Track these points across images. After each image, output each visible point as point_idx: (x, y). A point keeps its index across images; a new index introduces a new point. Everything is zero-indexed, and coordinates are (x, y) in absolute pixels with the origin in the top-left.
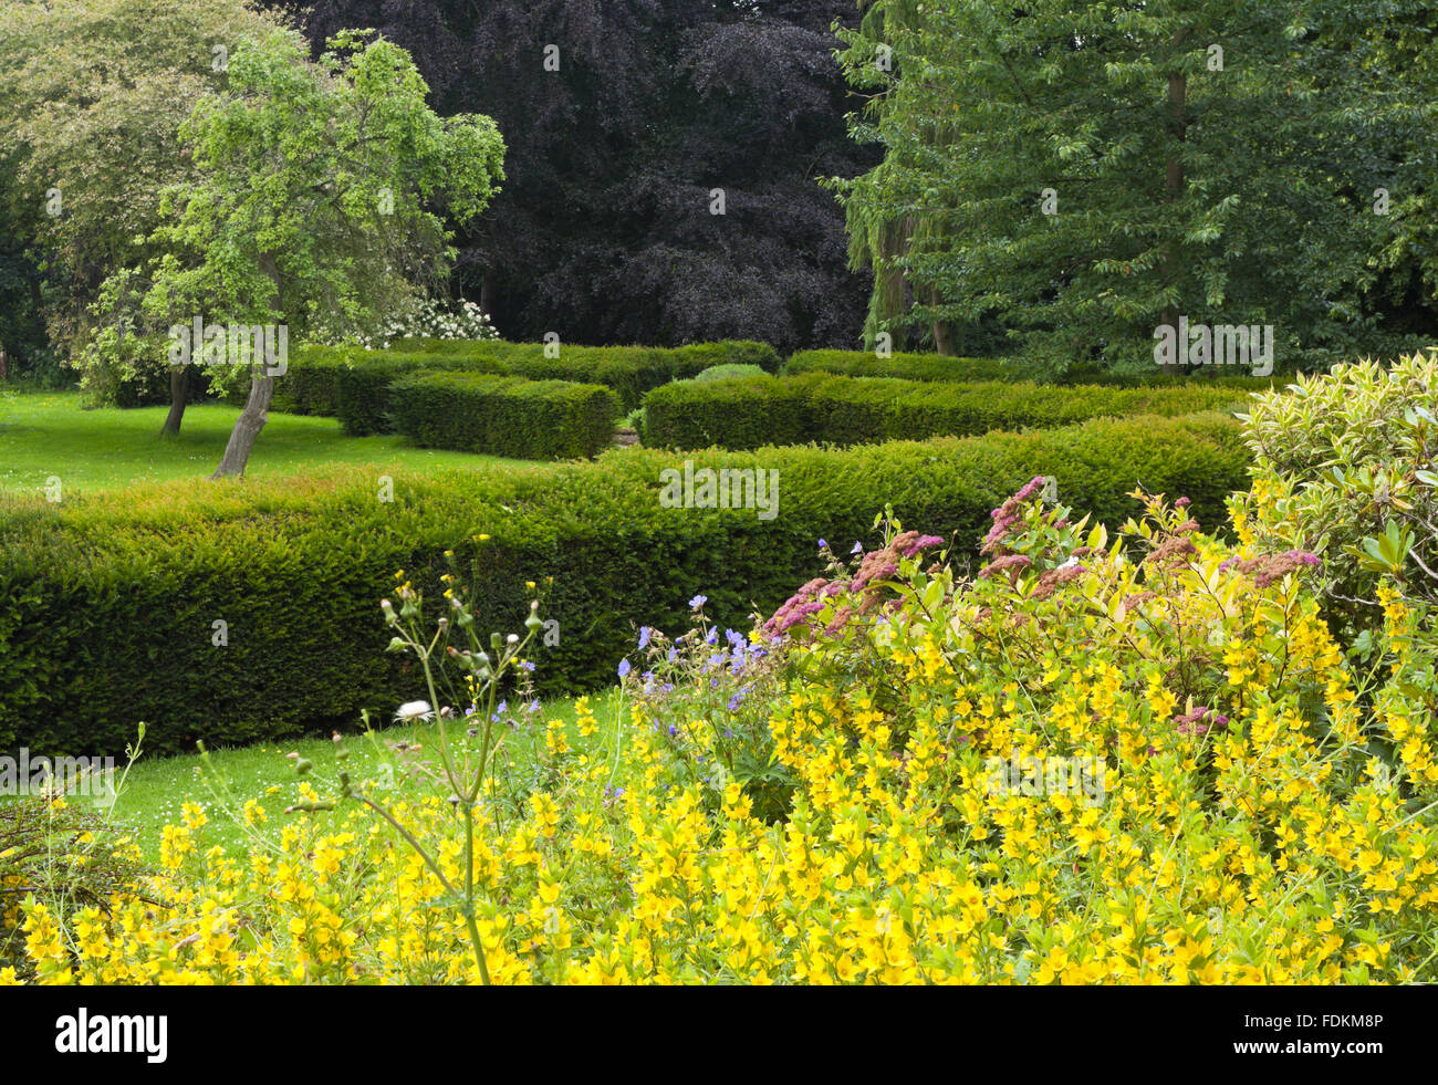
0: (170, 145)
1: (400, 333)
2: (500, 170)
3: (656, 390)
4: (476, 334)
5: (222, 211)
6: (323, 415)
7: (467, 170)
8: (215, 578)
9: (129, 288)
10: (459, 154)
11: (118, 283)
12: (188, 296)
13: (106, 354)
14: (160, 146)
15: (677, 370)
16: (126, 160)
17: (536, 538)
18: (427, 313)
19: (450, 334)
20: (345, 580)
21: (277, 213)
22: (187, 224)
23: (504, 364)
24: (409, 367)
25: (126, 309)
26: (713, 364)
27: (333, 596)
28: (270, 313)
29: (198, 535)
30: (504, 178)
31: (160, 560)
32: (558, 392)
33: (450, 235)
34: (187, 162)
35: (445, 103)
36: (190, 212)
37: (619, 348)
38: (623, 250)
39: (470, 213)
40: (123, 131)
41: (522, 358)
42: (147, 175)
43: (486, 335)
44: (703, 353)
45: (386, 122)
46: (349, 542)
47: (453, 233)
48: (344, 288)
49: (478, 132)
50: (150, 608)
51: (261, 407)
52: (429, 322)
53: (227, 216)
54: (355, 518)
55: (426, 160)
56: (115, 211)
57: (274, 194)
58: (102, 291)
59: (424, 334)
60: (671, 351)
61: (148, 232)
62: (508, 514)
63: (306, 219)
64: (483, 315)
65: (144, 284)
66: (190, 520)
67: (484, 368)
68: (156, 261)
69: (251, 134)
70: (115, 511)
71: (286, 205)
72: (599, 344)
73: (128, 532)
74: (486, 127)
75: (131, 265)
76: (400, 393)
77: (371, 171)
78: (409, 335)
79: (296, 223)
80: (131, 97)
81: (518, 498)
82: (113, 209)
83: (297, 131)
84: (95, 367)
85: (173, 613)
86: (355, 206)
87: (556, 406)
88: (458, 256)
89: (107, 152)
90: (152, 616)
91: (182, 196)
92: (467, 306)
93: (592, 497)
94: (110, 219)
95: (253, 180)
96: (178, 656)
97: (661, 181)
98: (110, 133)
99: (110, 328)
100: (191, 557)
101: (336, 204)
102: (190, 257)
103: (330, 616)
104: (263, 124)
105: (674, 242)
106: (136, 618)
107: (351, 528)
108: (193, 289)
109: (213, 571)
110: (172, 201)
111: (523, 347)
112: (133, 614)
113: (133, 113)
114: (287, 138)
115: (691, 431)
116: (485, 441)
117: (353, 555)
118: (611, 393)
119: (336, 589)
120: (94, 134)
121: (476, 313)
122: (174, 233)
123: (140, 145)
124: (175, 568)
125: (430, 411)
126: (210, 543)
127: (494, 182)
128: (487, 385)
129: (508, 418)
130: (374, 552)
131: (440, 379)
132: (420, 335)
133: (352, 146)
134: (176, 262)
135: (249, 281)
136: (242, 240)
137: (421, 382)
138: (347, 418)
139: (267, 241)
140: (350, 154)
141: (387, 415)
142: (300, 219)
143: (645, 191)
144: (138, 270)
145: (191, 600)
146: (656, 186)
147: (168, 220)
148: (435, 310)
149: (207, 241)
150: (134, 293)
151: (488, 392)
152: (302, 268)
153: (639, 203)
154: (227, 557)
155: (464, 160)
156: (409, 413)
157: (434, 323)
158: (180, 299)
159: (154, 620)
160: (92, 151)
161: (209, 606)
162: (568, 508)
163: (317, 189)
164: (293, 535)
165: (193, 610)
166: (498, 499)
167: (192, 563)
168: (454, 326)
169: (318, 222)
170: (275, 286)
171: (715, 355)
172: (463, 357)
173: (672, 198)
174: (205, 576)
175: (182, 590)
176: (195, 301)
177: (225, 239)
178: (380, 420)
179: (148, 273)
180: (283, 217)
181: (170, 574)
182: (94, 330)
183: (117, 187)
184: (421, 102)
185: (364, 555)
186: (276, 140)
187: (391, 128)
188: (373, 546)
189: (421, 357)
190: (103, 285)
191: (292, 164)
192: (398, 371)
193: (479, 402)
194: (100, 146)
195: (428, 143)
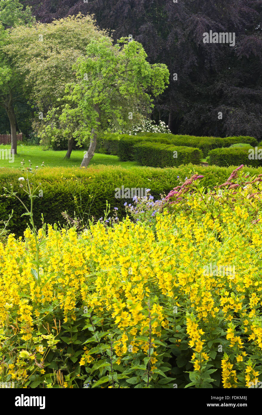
0: (70, 71)
1: (140, 131)
2: (168, 81)
3: (213, 150)
4: (164, 131)
5: (84, 91)
6: (114, 155)
7: (158, 81)
8: (63, 195)
9: (55, 113)
10: (155, 75)
11: (52, 112)
12: (73, 117)
13: (47, 133)
14: (67, 71)
15: (224, 145)
16: (57, 75)
17: (157, 189)
18: (149, 124)
19: (156, 131)
20: (100, 197)
21: (99, 92)
22: (73, 95)
23: (170, 141)
24: (140, 141)
25: (54, 120)
26: (236, 143)
27: (96, 202)
28: (96, 122)
29: (60, 183)
30: (169, 83)
31: (48, 189)
32: (183, 150)
33: (152, 100)
34: (74, 76)
35: (151, 60)
36: (74, 92)
37: (206, 137)
38: (211, 106)
39: (158, 94)
40: (56, 67)
41: (176, 139)
42: (63, 80)
43: (167, 132)
44: (233, 140)
45: (133, 65)
46: (102, 187)
47: (153, 100)
48: (119, 116)
49: (161, 69)
50: (45, 202)
51: (92, 151)
52: (149, 127)
53: (85, 93)
54: (104, 180)
55: (145, 77)
56: (53, 91)
57: (99, 87)
58: (47, 115)
59: (148, 131)
60: (223, 139)
61: (62, 97)
62: (149, 181)
63: (109, 94)
64: (166, 126)
65: (60, 112)
66: (58, 178)
67: (162, 142)
68: (64, 106)
69: (93, 68)
70: (38, 175)
71: (102, 90)
72: (200, 136)
73: (40, 181)
74: (164, 68)
75: (56, 107)
76: (136, 148)
77: (128, 80)
78: (143, 131)
79: (105, 96)
80: (59, 56)
81: (153, 177)
82: (52, 90)
83: (107, 68)
84: (44, 137)
85: (51, 204)
86: (123, 91)
87: (182, 154)
88: (154, 107)
89: (51, 73)
90: (45, 204)
91: (72, 87)
92: (161, 123)
93: (175, 178)
94: (51, 93)
95: (93, 82)
96: (52, 216)
97: (225, 85)
98: (53, 67)
99: (49, 126)
100: (57, 188)
101: (118, 90)
102: (74, 105)
103: (95, 207)
104: (96, 65)
105: (228, 104)
106: (41, 205)
107: (103, 183)
108: (74, 115)
109: (63, 193)
110: (70, 88)
111: (177, 136)
112: (40, 203)
113: (60, 61)
114: (104, 70)
115: (223, 163)
116: (161, 164)
117: (103, 190)
118: (200, 151)
119: (98, 200)
120: (48, 67)
121: (164, 125)
122: (69, 98)
123: (61, 71)
124: (52, 191)
125: (145, 154)
126: (63, 185)
127: (166, 85)
128: (162, 147)
129: (168, 157)
130: (109, 190)
131: (148, 144)
132: (146, 131)
133: (123, 73)
134: (69, 106)
135: (90, 113)
136: (89, 100)
137: (142, 145)
138: (121, 156)
139: (96, 101)
140: (122, 75)
141: (132, 155)
142: (107, 95)
143: (220, 88)
144: (58, 108)
145: (56, 201)
146: (223, 86)
147: (68, 93)
148: (151, 123)
149: (79, 100)
150: (56, 115)
151: (162, 149)
152: (107, 109)
153: (217, 92)
154: (67, 189)
155: (157, 77)
156: (139, 155)
157: (151, 128)
158: (70, 117)
159: (46, 206)
160: (47, 73)
161: (61, 203)
162: (167, 181)
163: (112, 85)
164: (86, 184)
165: (57, 203)
166: (147, 177)
167: (57, 190)
168: (157, 129)
169: (113, 95)
170: (98, 115)
171: (237, 140)
172: (157, 138)
173: (227, 90)
174: (60, 194)
175: (54, 198)
176: (74, 118)
177: (84, 100)
178: (131, 157)
179: (61, 109)
180: (101, 93)
181: (51, 193)
182: (44, 126)
183: (54, 83)
184: (144, 59)
185: (106, 190)
186: (101, 70)
187: (135, 67)
188: (108, 188)
189: (144, 138)
190: (48, 113)
191: (105, 77)
192: (137, 142)
193: (160, 152)
194: (50, 71)
195: (145, 72)
